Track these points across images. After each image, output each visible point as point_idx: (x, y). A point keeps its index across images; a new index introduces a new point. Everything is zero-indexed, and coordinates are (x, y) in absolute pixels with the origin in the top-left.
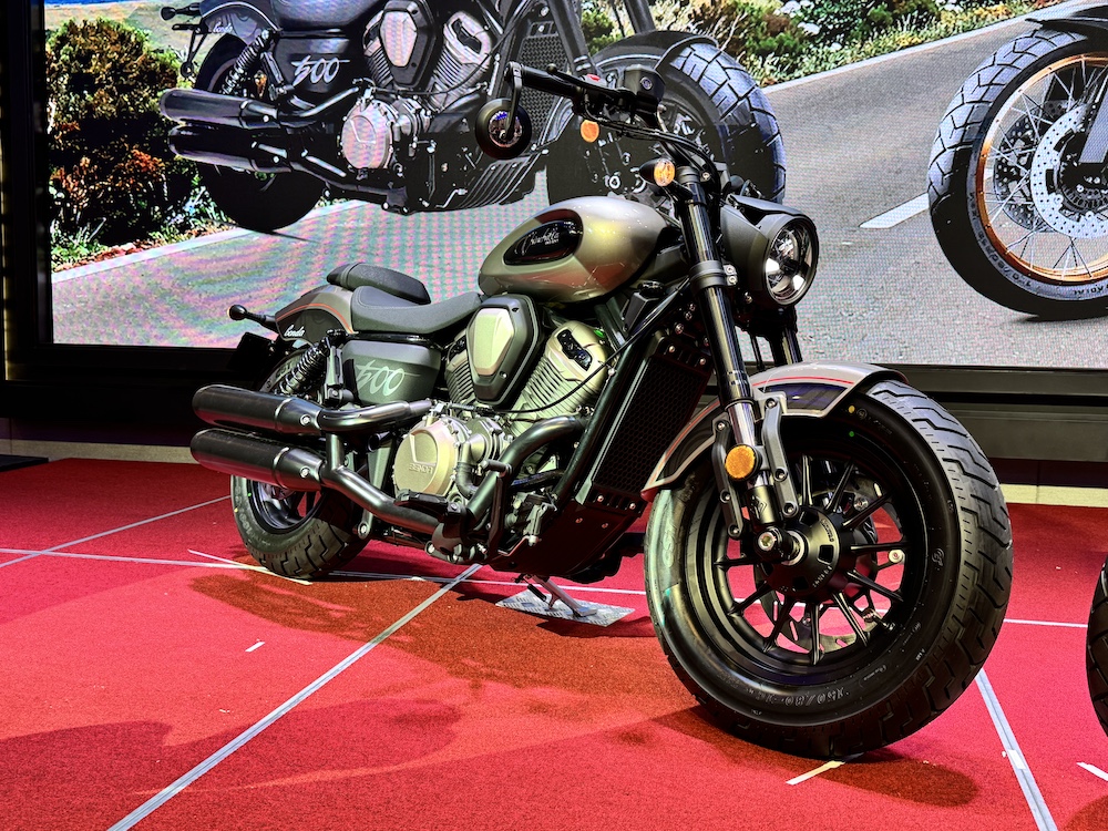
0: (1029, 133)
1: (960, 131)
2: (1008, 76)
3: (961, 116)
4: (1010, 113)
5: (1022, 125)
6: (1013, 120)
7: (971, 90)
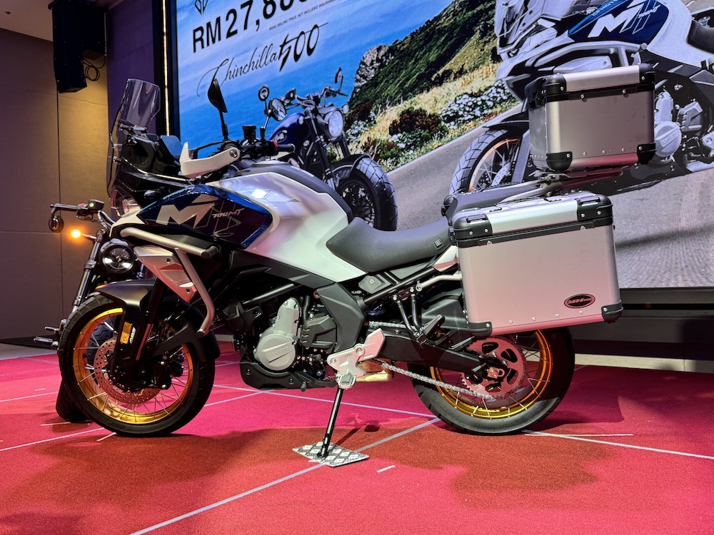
0: (487, 179)
1: (460, 182)
2: (477, 154)
3: (459, 175)
4: (479, 171)
5: (485, 176)
6: (481, 175)
7: (463, 163)
